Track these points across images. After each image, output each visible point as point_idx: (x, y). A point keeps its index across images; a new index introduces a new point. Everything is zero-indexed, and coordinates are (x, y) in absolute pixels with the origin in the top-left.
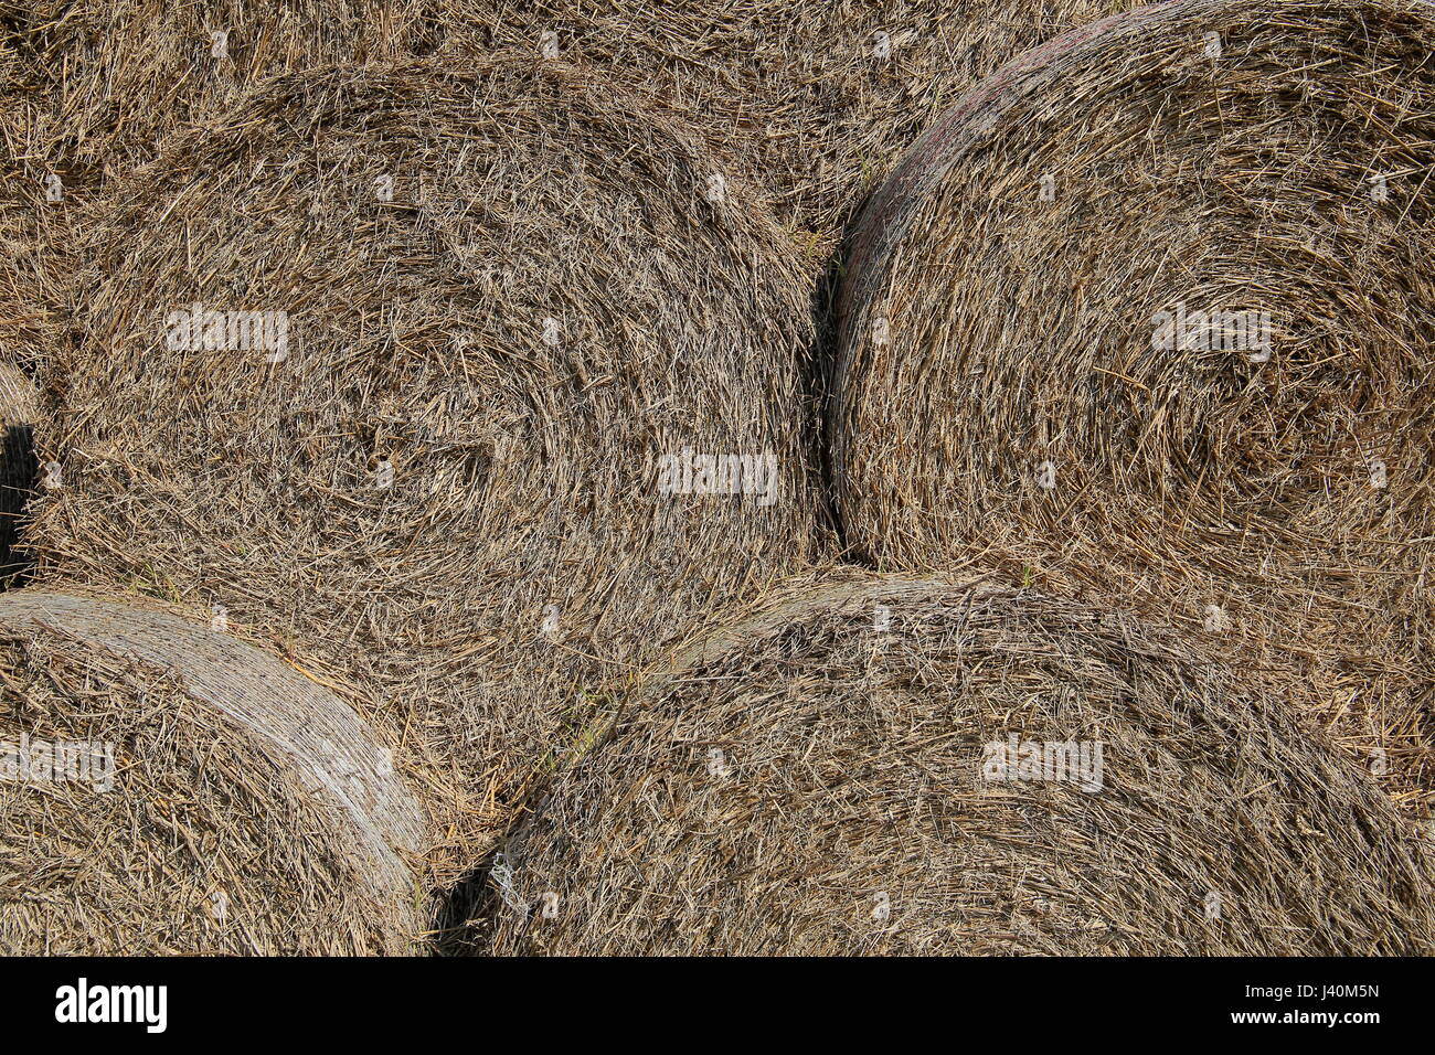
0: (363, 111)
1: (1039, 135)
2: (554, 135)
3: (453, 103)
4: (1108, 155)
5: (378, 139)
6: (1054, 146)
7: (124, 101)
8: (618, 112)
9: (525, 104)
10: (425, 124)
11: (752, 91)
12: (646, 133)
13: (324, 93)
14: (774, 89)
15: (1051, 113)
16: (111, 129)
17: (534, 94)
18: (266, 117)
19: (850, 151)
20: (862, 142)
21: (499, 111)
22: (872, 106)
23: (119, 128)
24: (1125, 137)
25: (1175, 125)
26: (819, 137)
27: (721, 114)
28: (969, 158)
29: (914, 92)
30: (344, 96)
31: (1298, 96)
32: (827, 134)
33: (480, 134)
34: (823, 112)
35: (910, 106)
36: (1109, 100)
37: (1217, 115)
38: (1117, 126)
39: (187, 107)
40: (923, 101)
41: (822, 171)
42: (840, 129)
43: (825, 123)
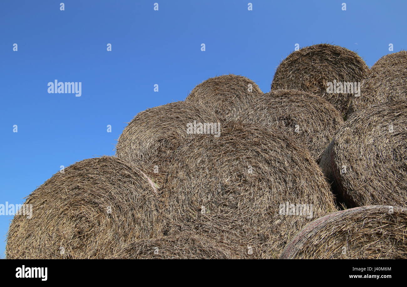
0: (149, 250)
1: (315, 248)
2: (193, 254)
3: (170, 247)
4: (335, 252)
5: (152, 257)
6: (319, 251)
7: (99, 248)
8: (209, 247)
9: (187, 246)
10: (163, 253)
11: (243, 237)
12: (216, 252)
13: (141, 247)
14: (248, 236)
15: (317, 242)
16: (95, 255)
17: (189, 244)
18: (127, 253)
19: (269, 250)
20: (272, 248)
21: (180, 249)
22: (273, 239)
23: (97, 255)
24: (338, 247)
25: (350, 243)
26: (261, 247)
27: (236, 243)
28: (298, 255)
29: (283, 234)
30: (145, 247)
31: (381, 234)
32: (263, 246)
33: (176, 254)
34: (261, 241)
35: (283, 238)
36: (331, 238)
37: (361, 240)
38: (335, 244)
39: (113, 249)
40: (286, 236)
41: (263, 256)
42: (266, 245)
43: (262, 244)
